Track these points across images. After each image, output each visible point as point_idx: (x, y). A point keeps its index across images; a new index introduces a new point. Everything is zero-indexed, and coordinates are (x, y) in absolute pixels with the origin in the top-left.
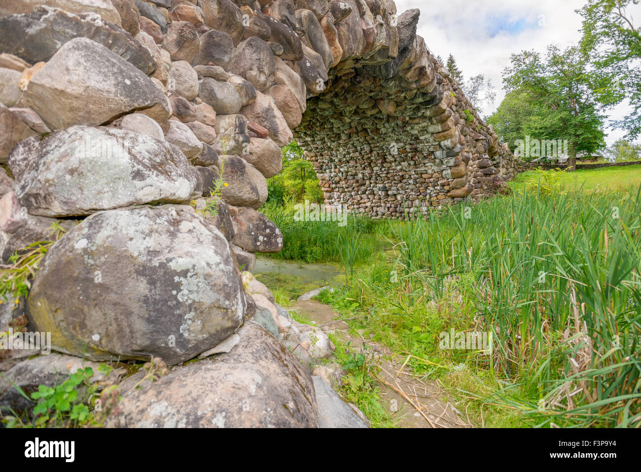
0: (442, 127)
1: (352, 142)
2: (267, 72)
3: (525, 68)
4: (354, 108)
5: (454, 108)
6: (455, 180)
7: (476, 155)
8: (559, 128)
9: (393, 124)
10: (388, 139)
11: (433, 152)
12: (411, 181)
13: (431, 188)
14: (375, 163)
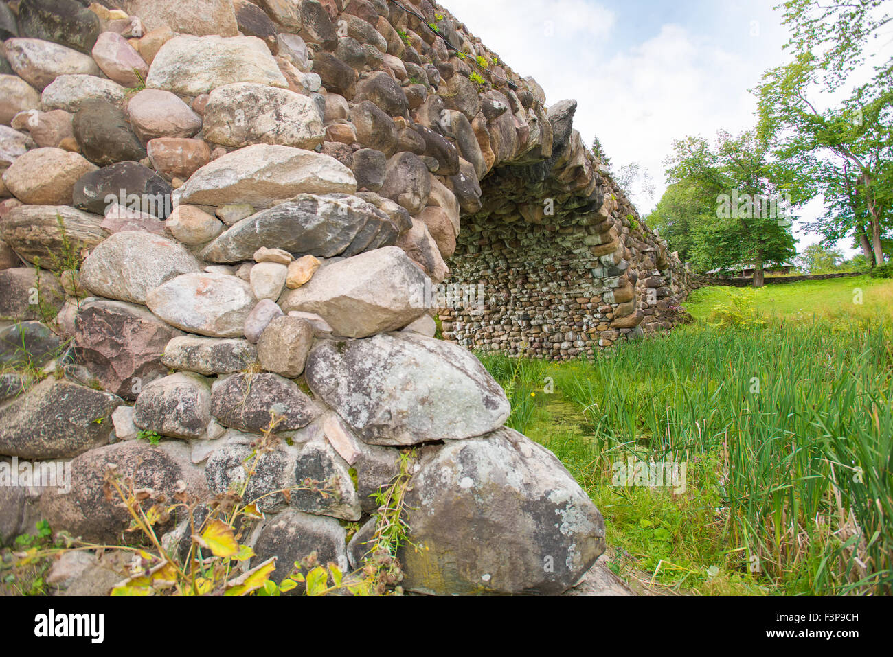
0: (602, 239)
1: (482, 257)
2: (422, 194)
3: (692, 157)
4: (488, 213)
5: (616, 214)
6: (620, 306)
7: (644, 271)
8: (739, 232)
9: (538, 235)
10: (532, 253)
11: (590, 270)
12: (562, 307)
13: (588, 316)
14: (513, 283)
